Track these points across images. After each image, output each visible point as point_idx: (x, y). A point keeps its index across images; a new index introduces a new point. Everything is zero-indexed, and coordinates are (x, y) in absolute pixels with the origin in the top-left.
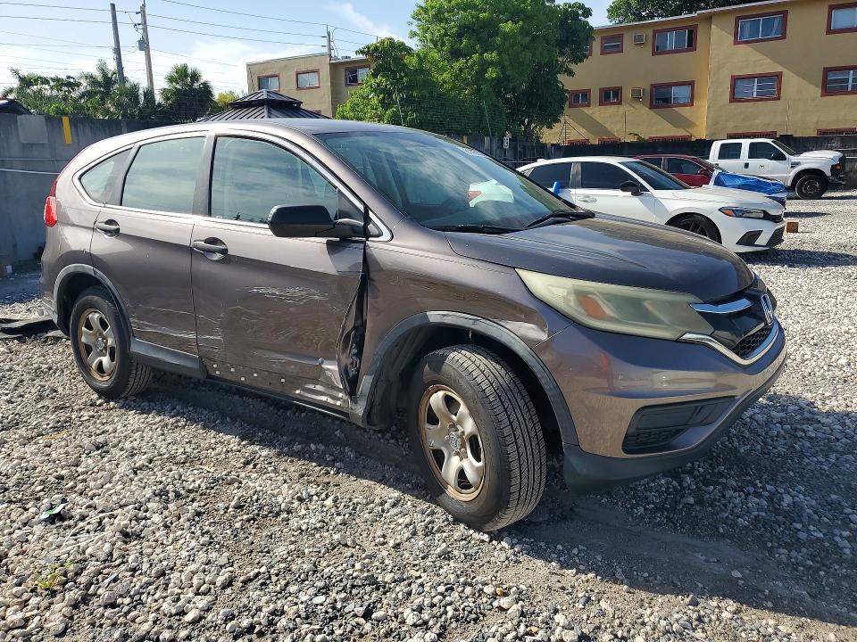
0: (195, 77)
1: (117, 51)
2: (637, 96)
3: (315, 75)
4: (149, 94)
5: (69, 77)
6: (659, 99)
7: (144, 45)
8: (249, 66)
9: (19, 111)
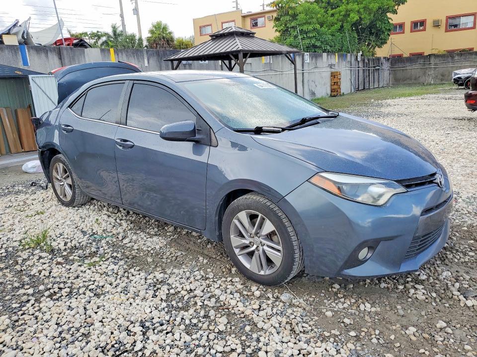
0: (165, 28)
1: (122, 16)
2: (436, 25)
3: (233, 23)
4: (140, 39)
5: (98, 32)
6: (451, 26)
7: (136, 11)
8: (194, 20)
9: (85, 46)
